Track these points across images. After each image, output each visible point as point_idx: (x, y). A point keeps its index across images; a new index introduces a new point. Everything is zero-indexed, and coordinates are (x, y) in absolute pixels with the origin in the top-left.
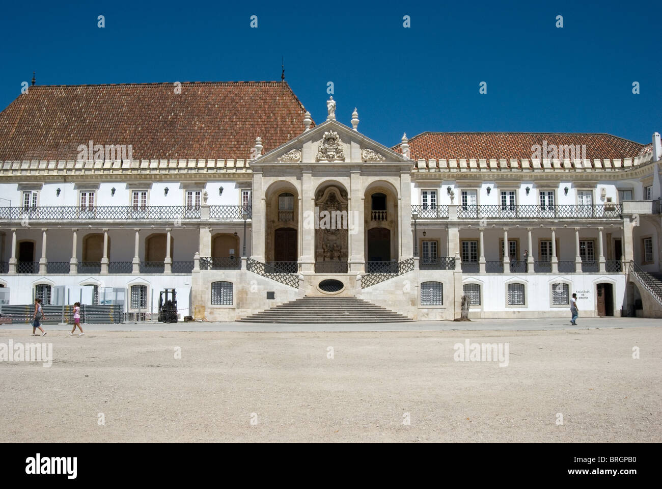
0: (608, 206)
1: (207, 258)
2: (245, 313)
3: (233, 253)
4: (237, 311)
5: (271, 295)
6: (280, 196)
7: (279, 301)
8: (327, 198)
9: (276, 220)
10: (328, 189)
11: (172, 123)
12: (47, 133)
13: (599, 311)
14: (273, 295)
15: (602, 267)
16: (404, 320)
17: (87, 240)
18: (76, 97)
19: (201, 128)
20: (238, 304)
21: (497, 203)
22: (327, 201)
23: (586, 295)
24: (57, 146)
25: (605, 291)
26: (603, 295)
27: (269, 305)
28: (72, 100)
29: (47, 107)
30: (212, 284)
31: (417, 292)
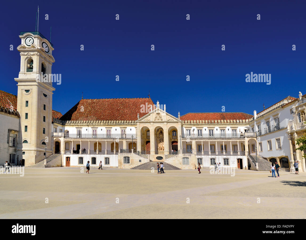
0: (241, 134)
1: (125, 149)
2: (133, 166)
3: (135, 148)
4: (131, 165)
5: (140, 161)
6: (147, 131)
7: (143, 162)
8: (160, 132)
9: (146, 139)
10: (160, 129)
11: (119, 110)
12: (85, 113)
13: (238, 167)
14: (141, 161)
15: (239, 153)
16: (178, 169)
17: (95, 144)
18: (94, 103)
19: (127, 112)
20: (131, 163)
21: (208, 134)
22: (160, 133)
23: (234, 162)
24: (87, 116)
25: (240, 161)
26: (239, 162)
27: (140, 164)
28: (93, 103)
29: (86, 106)
30: (124, 157)
31: (181, 160)
